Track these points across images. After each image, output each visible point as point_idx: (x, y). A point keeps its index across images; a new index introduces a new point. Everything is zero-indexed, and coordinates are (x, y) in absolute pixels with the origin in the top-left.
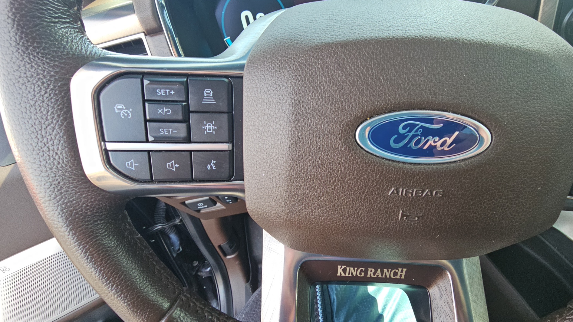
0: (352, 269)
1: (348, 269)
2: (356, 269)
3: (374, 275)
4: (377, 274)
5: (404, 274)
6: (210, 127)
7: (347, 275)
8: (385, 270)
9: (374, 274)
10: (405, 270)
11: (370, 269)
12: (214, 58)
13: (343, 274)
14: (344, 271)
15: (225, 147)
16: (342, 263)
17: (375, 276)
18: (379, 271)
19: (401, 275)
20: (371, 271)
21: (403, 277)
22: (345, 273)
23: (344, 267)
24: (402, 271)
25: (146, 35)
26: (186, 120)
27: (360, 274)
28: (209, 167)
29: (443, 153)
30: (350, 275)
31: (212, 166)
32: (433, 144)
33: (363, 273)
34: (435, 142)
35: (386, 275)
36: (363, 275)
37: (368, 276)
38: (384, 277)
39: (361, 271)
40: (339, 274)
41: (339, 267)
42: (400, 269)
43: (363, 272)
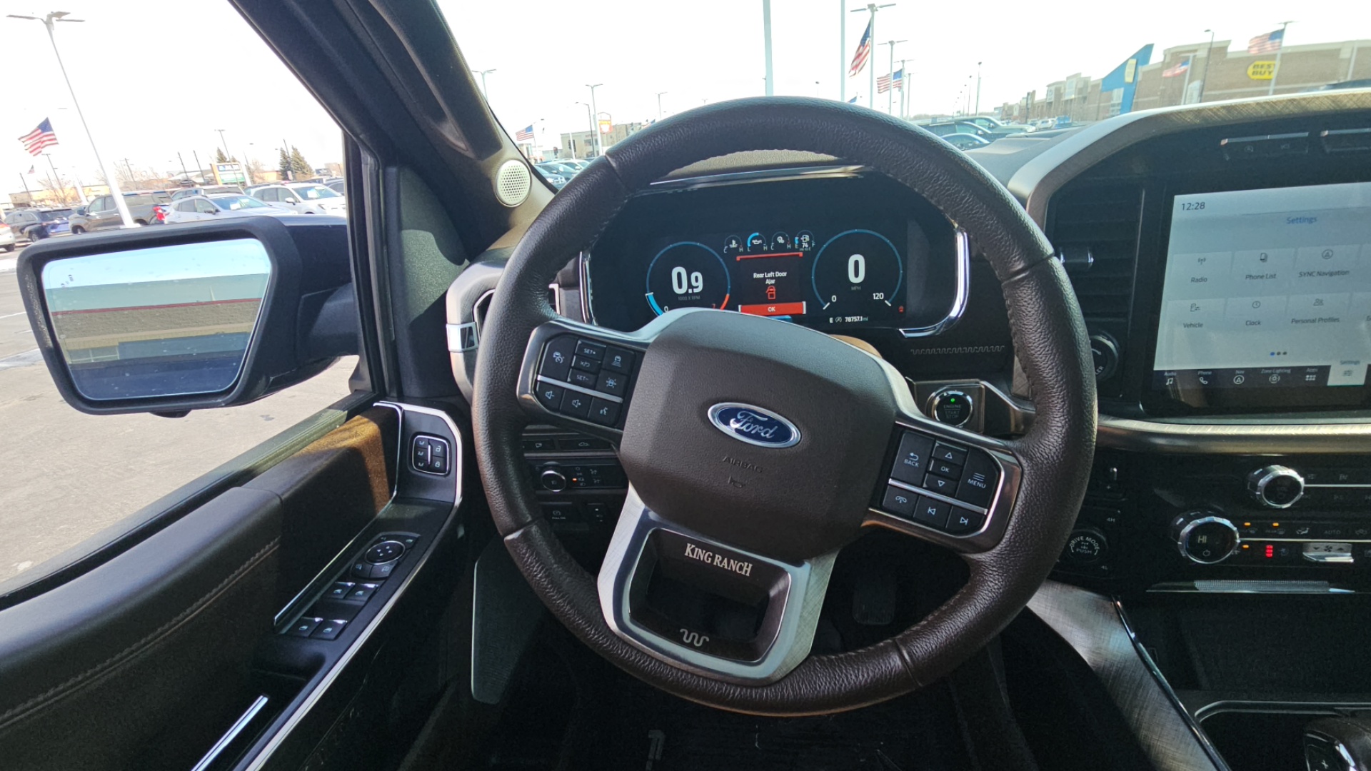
0: (700, 550)
1: (697, 549)
2: (704, 551)
3: (721, 564)
4: (723, 564)
5: (749, 570)
6: (611, 383)
7: (695, 557)
8: (732, 561)
9: (721, 562)
10: (750, 565)
11: (717, 556)
12: (629, 335)
13: (691, 555)
14: (693, 550)
15: (618, 400)
16: (693, 542)
17: (721, 566)
18: (726, 560)
19: (746, 571)
20: (718, 558)
21: (748, 574)
22: (693, 554)
23: (693, 546)
24: (748, 567)
25: (560, 286)
26: (596, 374)
27: (708, 560)
28: (601, 412)
29: (764, 439)
30: (698, 558)
31: (604, 411)
32: (759, 431)
33: (710, 559)
34: (760, 430)
35: (731, 567)
36: (709, 561)
37: (715, 564)
38: (729, 569)
39: (709, 556)
40: (686, 554)
41: (689, 545)
42: (746, 564)
43: (711, 557)
